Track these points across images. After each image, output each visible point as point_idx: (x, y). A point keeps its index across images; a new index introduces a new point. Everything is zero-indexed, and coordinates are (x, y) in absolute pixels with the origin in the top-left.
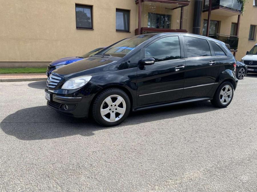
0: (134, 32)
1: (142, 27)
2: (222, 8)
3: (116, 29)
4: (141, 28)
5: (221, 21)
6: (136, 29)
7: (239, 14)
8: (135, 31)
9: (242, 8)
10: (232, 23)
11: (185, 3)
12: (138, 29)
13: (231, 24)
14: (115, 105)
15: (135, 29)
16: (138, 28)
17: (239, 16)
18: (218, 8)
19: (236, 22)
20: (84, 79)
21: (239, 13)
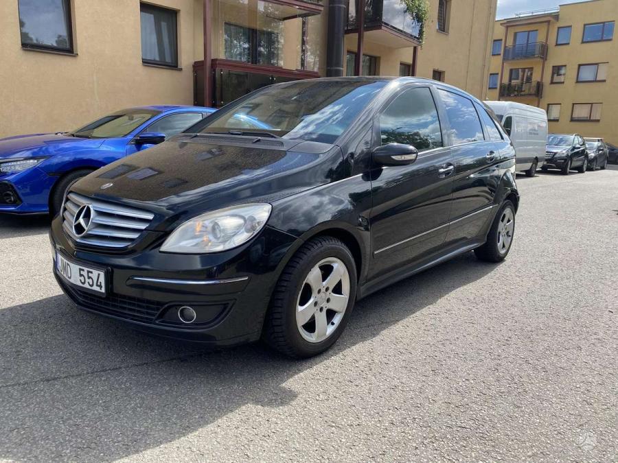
0: (192, 69)
1: (213, 58)
2: (386, 29)
3: (143, 59)
4: (213, 60)
5: (379, 58)
6: (195, 63)
7: (416, 45)
8: (194, 66)
9: (421, 33)
10: (401, 64)
11: (314, 7)
12: (202, 62)
13: (399, 65)
14: (327, 289)
15: (192, 62)
16: (202, 59)
17: (415, 49)
18: (379, 27)
19: (410, 61)
20: (242, 214)
21: (415, 43)
